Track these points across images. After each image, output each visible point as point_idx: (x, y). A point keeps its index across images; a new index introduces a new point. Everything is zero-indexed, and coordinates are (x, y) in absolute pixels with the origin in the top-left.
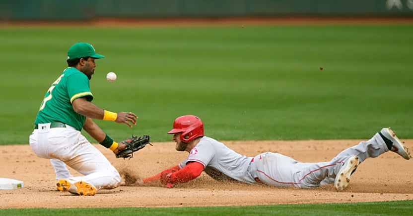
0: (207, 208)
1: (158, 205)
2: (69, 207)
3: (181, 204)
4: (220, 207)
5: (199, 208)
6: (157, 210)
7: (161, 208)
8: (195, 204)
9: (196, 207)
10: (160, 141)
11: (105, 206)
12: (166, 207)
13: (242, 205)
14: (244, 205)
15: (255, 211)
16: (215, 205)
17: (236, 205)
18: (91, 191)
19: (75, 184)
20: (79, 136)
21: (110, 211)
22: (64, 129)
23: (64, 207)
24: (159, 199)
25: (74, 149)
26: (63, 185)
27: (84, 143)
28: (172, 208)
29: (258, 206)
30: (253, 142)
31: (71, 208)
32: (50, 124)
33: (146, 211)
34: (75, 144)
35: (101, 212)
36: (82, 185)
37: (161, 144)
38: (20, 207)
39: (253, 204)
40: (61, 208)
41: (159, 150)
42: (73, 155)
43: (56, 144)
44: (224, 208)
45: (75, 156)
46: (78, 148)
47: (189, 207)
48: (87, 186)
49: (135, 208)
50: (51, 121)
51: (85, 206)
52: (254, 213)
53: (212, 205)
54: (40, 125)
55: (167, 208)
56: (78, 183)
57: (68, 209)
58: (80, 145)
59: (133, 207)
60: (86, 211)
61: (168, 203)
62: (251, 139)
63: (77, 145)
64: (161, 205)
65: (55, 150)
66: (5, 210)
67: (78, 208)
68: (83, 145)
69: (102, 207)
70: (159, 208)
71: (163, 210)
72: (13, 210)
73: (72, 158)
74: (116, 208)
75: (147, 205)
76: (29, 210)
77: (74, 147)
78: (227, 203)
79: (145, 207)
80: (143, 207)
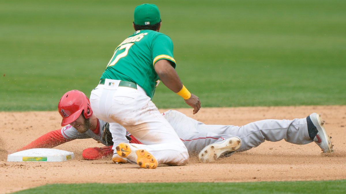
0: (284, 183)
1: (229, 180)
2: (126, 182)
3: (255, 178)
4: (300, 182)
5: (275, 182)
6: (227, 185)
7: (232, 183)
8: (270, 178)
9: (271, 182)
10: (230, 106)
11: (167, 180)
12: (237, 181)
13: (325, 180)
14: (327, 179)
15: (339, 186)
16: (294, 180)
17: (318, 179)
18: (152, 163)
19: (136, 152)
20: (149, 102)
21: (173, 186)
22: (135, 90)
23: (120, 182)
24: (229, 172)
25: (141, 114)
26: (123, 149)
27: (153, 110)
28: (245, 183)
29: (343, 180)
30: (337, 107)
31: (128, 183)
32: (119, 81)
33: (214, 186)
34: (143, 109)
35: (163, 188)
36: (143, 153)
37: (232, 109)
38: (69, 182)
39: (337, 178)
40: (117, 183)
41: (229, 116)
42: (139, 121)
43: (122, 104)
44: (304, 183)
45: (140, 123)
46: (145, 113)
47: (263, 182)
48: (149, 156)
49: (202, 182)
50: (121, 79)
51: (145, 181)
52: (338, 188)
53: (290, 180)
54: (107, 81)
55: (238, 183)
56: (140, 151)
57: (125, 184)
58: (148, 111)
59: (200, 181)
60: (145, 186)
61: (240, 177)
62: (335, 103)
63: (144, 110)
64: (232, 180)
65: (119, 111)
66: (53, 185)
67: (136, 183)
68: (151, 112)
69: (164, 182)
70: (229, 183)
71: (234, 185)
72: (62, 185)
73: (136, 124)
74: (180, 183)
75: (216, 180)
76: (80, 185)
77: (141, 112)
78: (308, 177)
79: (213, 182)
80: (212, 181)
